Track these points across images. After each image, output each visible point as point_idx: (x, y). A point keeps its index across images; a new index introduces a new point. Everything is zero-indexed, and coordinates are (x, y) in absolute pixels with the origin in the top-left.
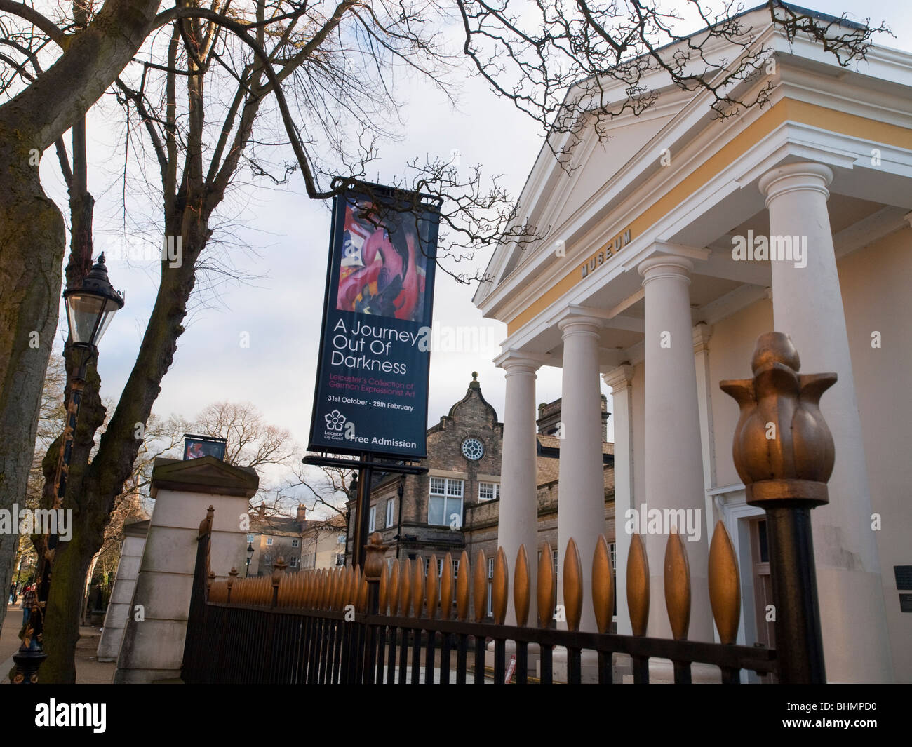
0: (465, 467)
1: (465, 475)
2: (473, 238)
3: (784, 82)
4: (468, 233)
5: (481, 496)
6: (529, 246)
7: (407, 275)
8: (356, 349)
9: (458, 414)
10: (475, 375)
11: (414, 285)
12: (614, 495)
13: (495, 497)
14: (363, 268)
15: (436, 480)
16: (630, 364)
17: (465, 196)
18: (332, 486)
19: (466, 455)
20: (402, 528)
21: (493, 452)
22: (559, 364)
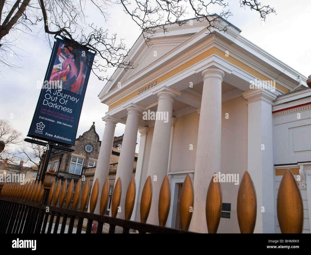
0: (85, 154)
1: (85, 157)
2: (108, 62)
3: (215, 42)
4: (107, 60)
5: (89, 165)
6: (129, 70)
7: (78, 76)
8: (54, 100)
9: (86, 135)
10: (94, 123)
11: (80, 81)
12: (136, 171)
13: (94, 166)
14: (62, 70)
15: (74, 157)
16: (148, 127)
17: (109, 44)
18: (35, 155)
19: (86, 150)
20: (59, 173)
21: (96, 150)
22: (125, 123)
